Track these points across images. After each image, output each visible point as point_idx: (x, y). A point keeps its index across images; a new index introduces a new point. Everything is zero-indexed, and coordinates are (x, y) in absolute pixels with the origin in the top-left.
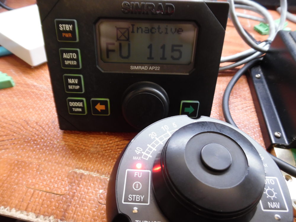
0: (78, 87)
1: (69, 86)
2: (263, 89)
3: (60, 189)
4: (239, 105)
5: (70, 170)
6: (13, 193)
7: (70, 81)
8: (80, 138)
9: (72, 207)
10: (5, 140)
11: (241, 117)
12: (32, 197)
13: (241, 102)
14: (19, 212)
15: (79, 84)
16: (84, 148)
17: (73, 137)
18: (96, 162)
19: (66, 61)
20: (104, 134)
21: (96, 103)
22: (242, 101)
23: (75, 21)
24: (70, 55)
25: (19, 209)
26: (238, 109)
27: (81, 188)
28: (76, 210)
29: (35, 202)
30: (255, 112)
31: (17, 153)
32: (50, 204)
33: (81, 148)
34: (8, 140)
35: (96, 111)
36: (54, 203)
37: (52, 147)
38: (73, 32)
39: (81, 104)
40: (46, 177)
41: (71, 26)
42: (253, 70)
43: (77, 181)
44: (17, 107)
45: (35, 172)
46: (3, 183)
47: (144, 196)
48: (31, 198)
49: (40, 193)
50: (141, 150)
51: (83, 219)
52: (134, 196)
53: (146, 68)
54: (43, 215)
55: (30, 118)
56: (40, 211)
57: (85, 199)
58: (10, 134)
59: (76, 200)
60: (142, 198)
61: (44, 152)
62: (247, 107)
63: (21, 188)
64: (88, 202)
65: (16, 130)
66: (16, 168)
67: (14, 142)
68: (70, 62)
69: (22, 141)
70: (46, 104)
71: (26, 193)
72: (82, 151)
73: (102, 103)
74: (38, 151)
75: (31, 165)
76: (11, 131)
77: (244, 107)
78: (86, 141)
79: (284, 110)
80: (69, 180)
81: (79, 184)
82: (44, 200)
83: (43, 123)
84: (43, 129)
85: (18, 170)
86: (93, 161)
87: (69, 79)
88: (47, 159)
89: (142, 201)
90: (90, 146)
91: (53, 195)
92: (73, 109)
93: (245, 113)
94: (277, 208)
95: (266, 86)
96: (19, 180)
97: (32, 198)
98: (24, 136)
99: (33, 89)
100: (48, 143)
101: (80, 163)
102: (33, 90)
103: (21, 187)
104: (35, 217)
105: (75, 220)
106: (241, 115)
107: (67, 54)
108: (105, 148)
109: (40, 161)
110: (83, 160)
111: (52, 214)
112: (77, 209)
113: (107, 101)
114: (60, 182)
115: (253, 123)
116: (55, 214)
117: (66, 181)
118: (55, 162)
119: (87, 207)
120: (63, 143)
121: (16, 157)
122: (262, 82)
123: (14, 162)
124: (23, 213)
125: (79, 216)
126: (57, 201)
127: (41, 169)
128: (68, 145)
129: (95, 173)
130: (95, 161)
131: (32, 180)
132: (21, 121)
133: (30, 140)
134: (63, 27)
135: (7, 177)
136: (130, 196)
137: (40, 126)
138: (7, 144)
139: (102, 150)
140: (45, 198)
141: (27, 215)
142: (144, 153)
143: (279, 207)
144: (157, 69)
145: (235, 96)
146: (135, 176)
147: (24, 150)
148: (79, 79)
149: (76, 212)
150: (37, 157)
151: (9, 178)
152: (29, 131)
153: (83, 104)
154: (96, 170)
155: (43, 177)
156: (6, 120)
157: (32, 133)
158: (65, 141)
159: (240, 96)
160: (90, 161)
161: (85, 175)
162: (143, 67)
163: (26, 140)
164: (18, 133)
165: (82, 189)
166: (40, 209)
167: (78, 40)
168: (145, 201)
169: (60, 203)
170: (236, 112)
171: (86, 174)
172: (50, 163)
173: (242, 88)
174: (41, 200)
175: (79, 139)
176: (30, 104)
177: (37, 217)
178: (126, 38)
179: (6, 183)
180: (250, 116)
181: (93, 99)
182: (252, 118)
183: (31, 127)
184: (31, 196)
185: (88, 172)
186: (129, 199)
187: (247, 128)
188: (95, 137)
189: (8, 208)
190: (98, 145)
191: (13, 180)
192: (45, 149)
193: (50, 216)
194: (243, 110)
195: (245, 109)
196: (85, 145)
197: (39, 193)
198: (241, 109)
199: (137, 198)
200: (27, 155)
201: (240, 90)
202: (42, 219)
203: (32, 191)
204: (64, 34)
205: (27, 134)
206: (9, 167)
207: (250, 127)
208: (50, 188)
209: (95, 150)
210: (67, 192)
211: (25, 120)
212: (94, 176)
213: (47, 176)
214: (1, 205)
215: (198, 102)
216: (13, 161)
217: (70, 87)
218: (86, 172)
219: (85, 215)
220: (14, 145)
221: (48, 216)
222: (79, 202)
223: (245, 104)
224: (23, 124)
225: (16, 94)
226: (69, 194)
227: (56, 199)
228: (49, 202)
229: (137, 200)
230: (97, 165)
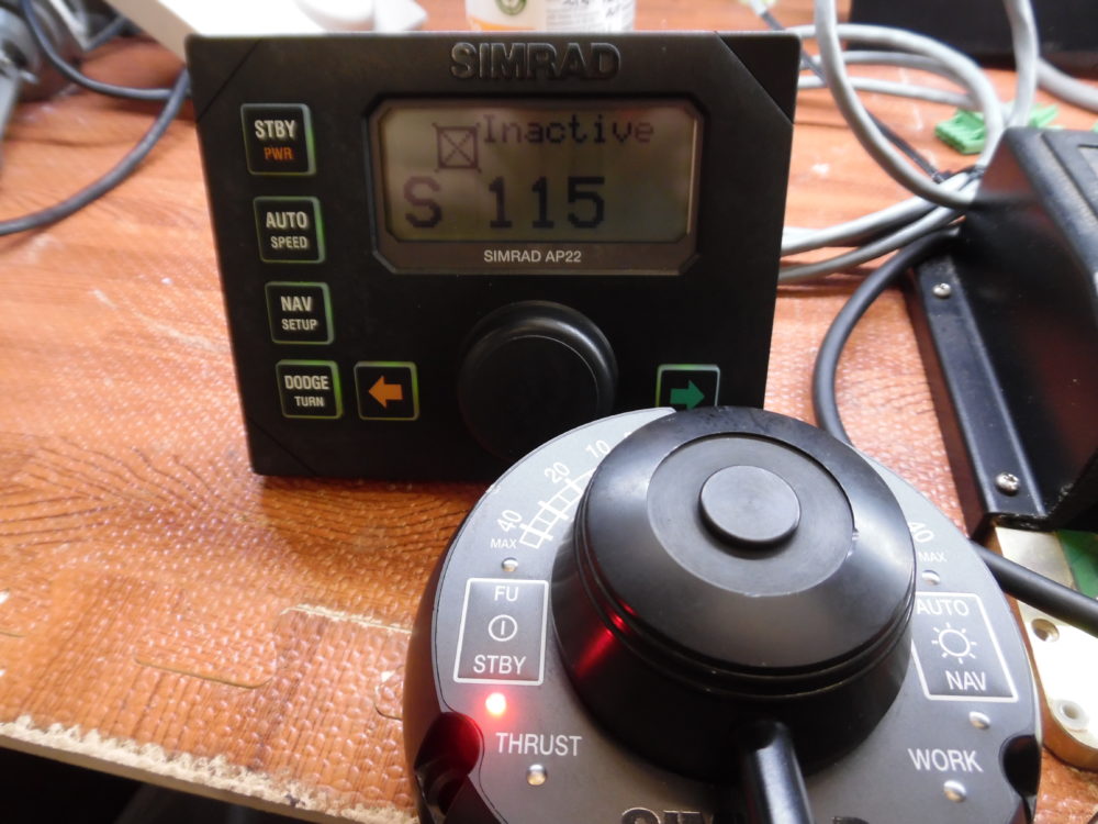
0: (312, 324)
1: (284, 321)
2: (960, 333)
3: (249, 667)
4: (874, 391)
5: (284, 607)
6: (95, 681)
7: (287, 304)
8: (319, 506)
9: (286, 725)
10: (73, 514)
11: (881, 430)
12: (154, 693)
13: (884, 381)
14: (112, 742)
15: (318, 312)
16: (332, 537)
17: (298, 501)
18: (371, 581)
19: (273, 239)
20: (403, 490)
21: (370, 377)
22: (884, 377)
23: (305, 109)
24: (288, 218)
25: (112, 733)
26: (872, 405)
27: (321, 664)
28: (300, 736)
29: (164, 711)
30: (933, 413)
31: (110, 553)
32: (215, 717)
33: (322, 537)
34: (81, 513)
35: (372, 405)
36: (227, 714)
37: (224, 533)
38: (297, 144)
39: (321, 383)
40: (202, 630)
41: (291, 126)
42: (926, 272)
43: (305, 644)
44: (111, 408)
45: (168, 613)
46: (62, 649)
47: (524, 659)
48: (151, 699)
49: (183, 681)
50: (516, 518)
51: (324, 766)
52: (493, 658)
53: (536, 257)
54: (191, 752)
55: (155, 443)
56: (180, 738)
57: (332, 700)
58: (89, 495)
59: (303, 704)
60: (519, 665)
61: (199, 551)
62: (903, 396)
63: (121, 665)
64: (342, 709)
65: (106, 481)
66: (106, 602)
67: (100, 520)
68: (288, 242)
69: (128, 517)
70: (208, 397)
71: (136, 681)
72: (327, 547)
73: (392, 377)
74: (178, 546)
75: (153, 592)
76: (91, 485)
77: (893, 397)
78: (338, 514)
79: (1030, 397)
80: (278, 638)
81: (314, 653)
82: (194, 704)
83: (197, 459)
84: (198, 477)
85: (110, 608)
86: (363, 580)
87: (283, 299)
88: (209, 572)
89: (519, 672)
90: (354, 531)
91: (225, 687)
92: (297, 398)
93: (897, 418)
94: (976, 688)
95: (971, 324)
96: (115, 640)
97: (157, 698)
98: (133, 501)
99: (165, 350)
100: (213, 521)
101: (317, 584)
102: (164, 355)
103: (120, 661)
104: (162, 757)
105: (296, 769)
106: (882, 423)
107: (277, 214)
108: (404, 536)
109: (184, 579)
110: (327, 574)
111: (221, 749)
112: (303, 733)
113: (407, 371)
114: (248, 646)
115: (925, 449)
116: (230, 748)
117: (268, 644)
118: (236, 584)
119: (339, 727)
120: (263, 521)
121: (107, 567)
122: (957, 311)
123: (99, 583)
124: (123, 746)
125: (309, 755)
126: (240, 705)
127: (186, 604)
128: (279, 528)
129: (368, 618)
130: (367, 579)
131: (155, 638)
132: (124, 451)
133: (155, 513)
134: (266, 129)
135: (77, 630)
136: (480, 660)
137: (188, 468)
138: (77, 525)
139: (395, 543)
140: (198, 698)
141: (139, 753)
142: (528, 528)
143: (983, 687)
144: (574, 257)
145: (861, 360)
146: (496, 598)
147: (134, 546)
148: (317, 295)
149: (301, 741)
150: (175, 566)
151: (80, 634)
152: (152, 483)
153: (330, 383)
154: (371, 607)
155: (192, 630)
156: (74, 451)
157: (159, 489)
158: (270, 516)
159: (881, 361)
160: (351, 578)
161: (333, 624)
162: (526, 252)
163: (141, 513)
164: (114, 491)
165: (324, 667)
166: (182, 732)
167: (312, 169)
168: (528, 675)
169: (249, 714)
170: (864, 413)
171: (335, 619)
172: (218, 587)
173: (886, 334)
174: (184, 704)
175: (316, 509)
176: (155, 397)
177: (170, 759)
178: (468, 159)
179: (71, 650)
180: (915, 428)
181: (361, 364)
182: (923, 433)
183: (156, 470)
184: (152, 688)
185: (342, 614)
186: (475, 669)
187: (903, 465)
188: (370, 500)
189: (76, 728)
190: (379, 527)
191: (94, 639)
192: (200, 540)
193: (212, 757)
194: (889, 406)
195: (896, 404)
196: (336, 527)
197: (177, 682)
198: (883, 405)
199: (501, 664)
200: (143, 559)
201: (879, 342)
202: (187, 764)
203: (157, 674)
204: (268, 152)
205: (143, 493)
206: (82, 597)
207: (912, 464)
208: (215, 666)
209: (370, 542)
210: (271, 679)
211: (137, 451)
212: (365, 625)
213: (207, 627)
214: (53, 719)
215: (716, 369)
216: (96, 579)
217: (288, 325)
218: (337, 613)
219: (329, 752)
220: (102, 527)
221: (206, 755)
222: (310, 711)
223: (896, 385)
224: (131, 463)
225: (110, 367)
226: (278, 686)
227: (235, 700)
228: (210, 710)
229: (501, 671)
230: (376, 592)
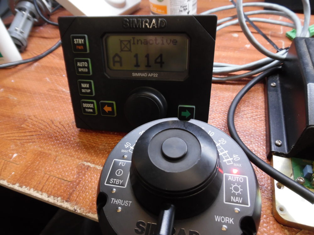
0: (89, 91)
1: (82, 90)
2: (276, 98)
3: (69, 176)
4: (248, 113)
5: (80, 162)
6: (34, 177)
8: (93, 137)
9: (76, 192)
10: (34, 135)
11: (248, 125)
12: (47, 181)
13: (252, 110)
14: (36, 192)
15: (90, 88)
16: (94, 145)
17: (87, 135)
18: (102, 157)
19: (79, 69)
20: (114, 134)
21: (104, 105)
22: (252, 109)
23: (86, 36)
24: (83, 64)
25: (36, 190)
26: (247, 118)
27: (86, 177)
28: (79, 194)
29: (49, 185)
30: (264, 121)
31: (41, 146)
32: (60, 188)
33: (92, 145)
34: (36, 135)
35: (104, 112)
36: (63, 187)
37: (68, 142)
38: (84, 45)
39: (91, 106)
40: (60, 166)
41: (83, 40)
42: (270, 79)
43: (83, 172)
44: (46, 109)
45: (53, 162)
46: (27, 168)
47: (122, 181)
48: (46, 182)
49: (54, 179)
50: (129, 144)
51: (84, 202)
52: (115, 180)
53: (146, 75)
54: (53, 196)
55: (55, 118)
56: (51, 192)
57: (88, 186)
58: (38, 131)
59: (81, 187)
60: (121, 182)
61: (62, 147)
62: (257, 115)
63: (40, 173)
64: (90, 189)
65: (43, 127)
66: (39, 158)
67: (40, 137)
68: (83, 70)
69: (47, 137)
70: (70, 107)
71: (43, 177)
72: (93, 147)
73: (111, 105)
74: (57, 145)
75: (50, 156)
76: (39, 128)
77: (254, 115)
78: (97, 139)
80: (77, 170)
81: (85, 174)
82: (55, 184)
83: (65, 123)
84: (64, 128)
85: (39, 159)
86: (100, 157)
87: (82, 84)
88: (63, 152)
89: (120, 184)
90: (100, 144)
91: (63, 181)
92: (86, 109)
93: (253, 122)
94: (239, 202)
95: (280, 95)
96: (39, 167)
97: (47, 182)
98: (48, 133)
99: (61, 94)
100: (67, 139)
101: (89, 157)
102: (61, 95)
103: (40, 172)
104: (47, 196)
105: (77, 202)
106: (248, 123)
107: (80, 63)
108: (112, 146)
109: (57, 154)
110: (91, 155)
111: (60, 196)
112: (80, 194)
113: (113, 104)
114: (70, 171)
115: (260, 131)
116: (62, 196)
117: (75, 171)
118: (69, 156)
119: (88, 193)
120: (78, 140)
121: (40, 149)
122: (277, 91)
123: (38, 153)
124: (38, 193)
125: (80, 199)
126: (66, 186)
127: (57, 159)
128: (82, 142)
129: (100, 167)
130: (101, 157)
131: (49, 167)
132: (48, 120)
133: (53, 136)
134: (77, 41)
135: (31, 164)
136: (112, 180)
137: (62, 125)
138: (35, 138)
139: (109, 148)
140: (57, 183)
141: (42, 195)
142: (132, 147)
143: (241, 202)
144: (156, 75)
145: (246, 104)
146: (119, 165)
147: (47, 144)
148: (90, 83)
149: (79, 196)
150: (56, 150)
151: (32, 165)
152: (53, 129)
153: (94, 106)
154: (100, 164)
155: (57, 166)
156: (36, 119)
157: (55, 130)
158: (80, 139)
159: (253, 105)
160: (97, 156)
161: (91, 167)
162: (143, 74)
163: (50, 136)
164: (44, 130)
165: (87, 178)
166: (52, 191)
167: (88, 51)
168: (123, 185)
169: (68, 188)
170: (244, 120)
171: (92, 166)
172: (65, 156)
173: (256, 97)
174: (53, 184)
175: (91, 138)
176: (57, 106)
177: (48, 197)
178: (128, 49)
179: (29, 169)
180: (258, 125)
181: (102, 101)
182: (260, 127)
183: (55, 126)
184: (46, 180)
185: (94, 165)
186: (110, 182)
187: (252, 135)
188: (105, 136)
189: (28, 188)
190: (106, 143)
191: (35, 166)
192: (63, 144)
193: (58, 198)
194: (252, 118)
195: (254, 117)
196: (95, 142)
197: (52, 179)
198: (250, 118)
199: (117, 182)
200: (49, 148)
201: (253, 99)
202: (52, 199)
203: (48, 176)
204: (77, 47)
205: (51, 131)
206: (33, 156)
207: (255, 135)
208: (62, 175)
209: (103, 147)
210: (74, 180)
211: (51, 120)
212: (99, 168)
213: (61, 166)
214: (23, 185)
215: (194, 107)
216: (37, 152)
217: (83, 91)
218: (92, 165)
219: (85, 199)
220: (40, 139)
221: (57, 197)
222: (82, 189)
223: (255, 112)
224: (49, 123)
225: (47, 98)
226: (75, 182)
227: (65, 184)
228: (59, 186)
229: (116, 183)
230: (103, 160)
